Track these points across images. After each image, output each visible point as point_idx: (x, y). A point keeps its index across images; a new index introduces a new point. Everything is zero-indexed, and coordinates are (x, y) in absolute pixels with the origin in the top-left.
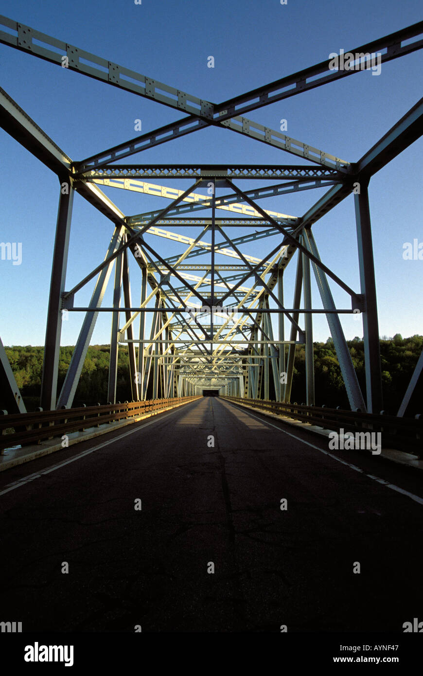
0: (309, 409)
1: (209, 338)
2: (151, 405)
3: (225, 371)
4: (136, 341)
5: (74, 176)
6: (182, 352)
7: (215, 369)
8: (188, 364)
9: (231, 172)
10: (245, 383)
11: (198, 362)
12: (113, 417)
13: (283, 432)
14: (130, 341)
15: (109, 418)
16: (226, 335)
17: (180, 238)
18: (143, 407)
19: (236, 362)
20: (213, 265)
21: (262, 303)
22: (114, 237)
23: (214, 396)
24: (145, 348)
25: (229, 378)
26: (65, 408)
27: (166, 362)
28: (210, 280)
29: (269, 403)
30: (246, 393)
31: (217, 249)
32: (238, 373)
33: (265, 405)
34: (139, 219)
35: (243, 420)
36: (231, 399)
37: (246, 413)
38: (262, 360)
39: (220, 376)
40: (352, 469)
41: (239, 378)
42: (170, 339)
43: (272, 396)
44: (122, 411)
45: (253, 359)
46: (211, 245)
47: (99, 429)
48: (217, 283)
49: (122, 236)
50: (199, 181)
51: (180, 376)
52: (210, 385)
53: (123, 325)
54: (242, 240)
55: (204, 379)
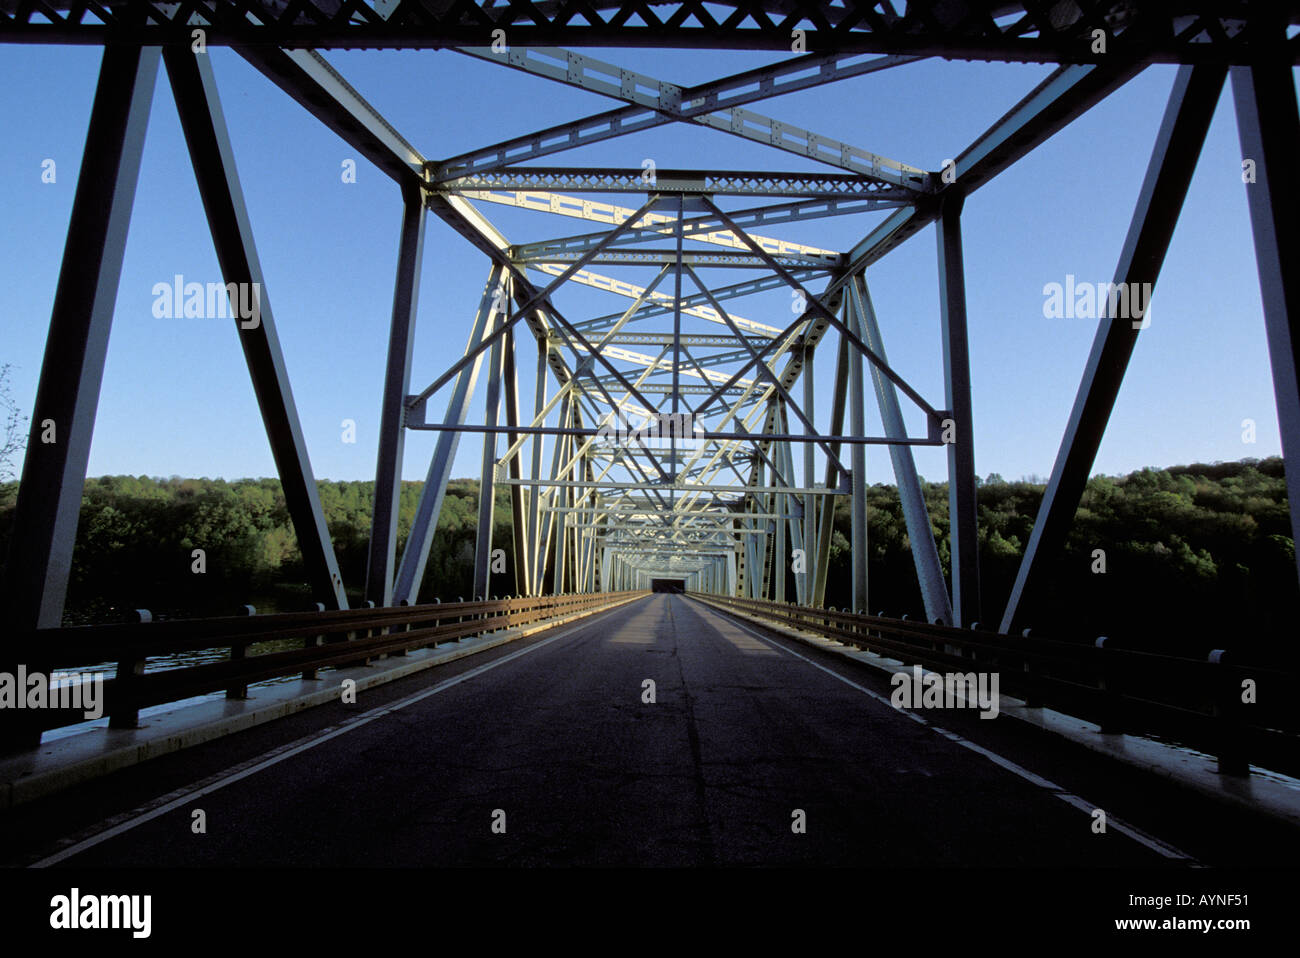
0: (856, 618)
1: (668, 479)
2: (551, 606)
3: (697, 543)
4: (525, 483)
5: (429, 187)
6: (613, 502)
7: (678, 536)
8: (624, 526)
9: (711, 182)
10: (739, 567)
11: (643, 523)
12: (483, 624)
13: (804, 661)
14: (515, 482)
15: (479, 626)
16: (702, 469)
17: (614, 285)
18: (536, 608)
19: (721, 523)
20: (677, 335)
21: (773, 408)
22: (489, 284)
23: (674, 592)
24: (541, 494)
25: (707, 556)
26: (406, 603)
27: (580, 521)
28: (671, 362)
29: (784, 608)
30: (740, 587)
31: (684, 307)
32: (724, 546)
33: (777, 612)
34: (537, 249)
35: (732, 639)
36: (710, 600)
37: (740, 628)
38: (774, 522)
39: (687, 552)
40: (912, 720)
41: (725, 557)
42: (588, 480)
43: (791, 594)
44: (500, 614)
45: (755, 521)
46: (674, 298)
47: (460, 645)
48: (684, 369)
49: (504, 283)
50: (653, 199)
51: (606, 549)
52: (667, 570)
53: (503, 451)
54: (733, 290)
55: (654, 557)
